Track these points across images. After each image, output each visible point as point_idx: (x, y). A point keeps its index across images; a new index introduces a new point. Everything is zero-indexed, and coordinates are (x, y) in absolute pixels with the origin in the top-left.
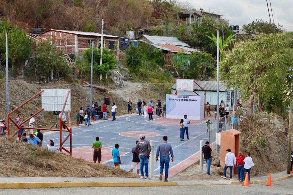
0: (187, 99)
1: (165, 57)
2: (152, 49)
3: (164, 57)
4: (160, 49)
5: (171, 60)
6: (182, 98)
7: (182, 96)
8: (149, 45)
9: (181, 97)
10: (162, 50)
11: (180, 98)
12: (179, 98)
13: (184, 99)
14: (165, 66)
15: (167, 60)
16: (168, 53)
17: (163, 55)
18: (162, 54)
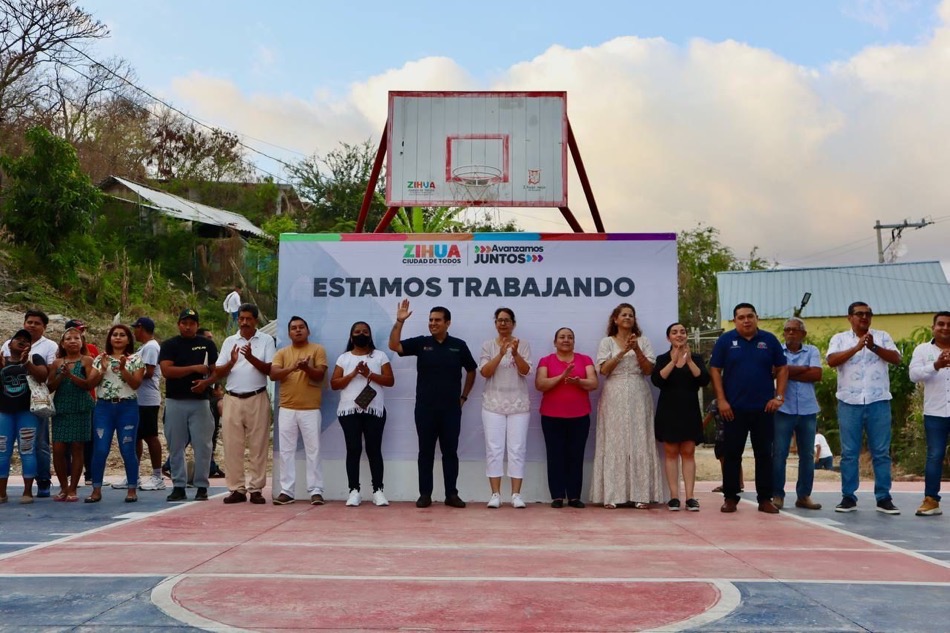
0: (521, 272)
1: (208, 251)
2: (151, 224)
3: (204, 254)
4: (188, 221)
5: (233, 264)
6: (467, 268)
7: (462, 245)
8: (137, 209)
9: (455, 251)
10: (194, 222)
11: (444, 272)
12: (424, 272)
13: (484, 272)
14: (207, 289)
15: (217, 267)
16: (221, 234)
17: (200, 243)
18: (197, 239)
